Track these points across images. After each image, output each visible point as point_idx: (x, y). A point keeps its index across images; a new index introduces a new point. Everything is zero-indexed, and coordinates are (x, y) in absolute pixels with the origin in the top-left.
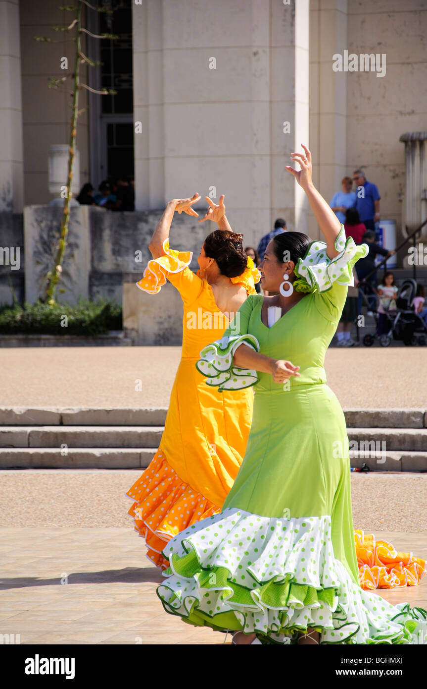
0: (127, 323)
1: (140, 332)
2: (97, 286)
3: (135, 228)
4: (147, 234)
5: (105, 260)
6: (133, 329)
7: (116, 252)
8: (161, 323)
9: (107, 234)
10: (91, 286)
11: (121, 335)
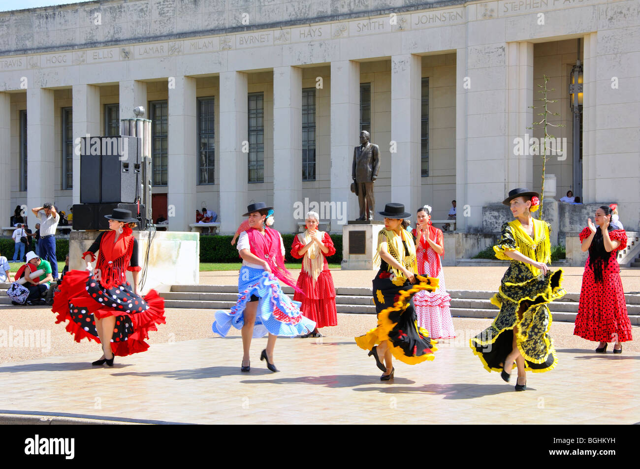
0: (567, 256)
1: (574, 260)
2: (562, 238)
3: (580, 211)
4: (586, 214)
5: (566, 227)
6: (570, 259)
7: (571, 223)
8: (584, 256)
9: (567, 215)
10: (559, 238)
11: (564, 261)
